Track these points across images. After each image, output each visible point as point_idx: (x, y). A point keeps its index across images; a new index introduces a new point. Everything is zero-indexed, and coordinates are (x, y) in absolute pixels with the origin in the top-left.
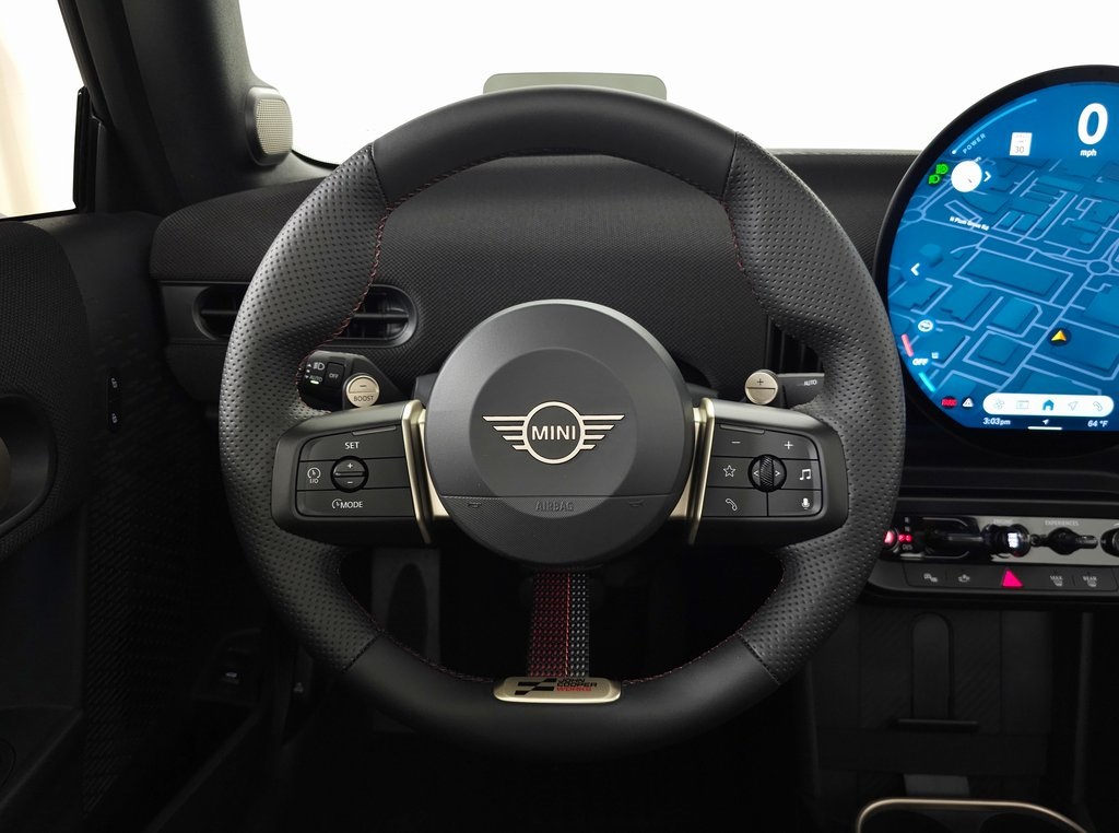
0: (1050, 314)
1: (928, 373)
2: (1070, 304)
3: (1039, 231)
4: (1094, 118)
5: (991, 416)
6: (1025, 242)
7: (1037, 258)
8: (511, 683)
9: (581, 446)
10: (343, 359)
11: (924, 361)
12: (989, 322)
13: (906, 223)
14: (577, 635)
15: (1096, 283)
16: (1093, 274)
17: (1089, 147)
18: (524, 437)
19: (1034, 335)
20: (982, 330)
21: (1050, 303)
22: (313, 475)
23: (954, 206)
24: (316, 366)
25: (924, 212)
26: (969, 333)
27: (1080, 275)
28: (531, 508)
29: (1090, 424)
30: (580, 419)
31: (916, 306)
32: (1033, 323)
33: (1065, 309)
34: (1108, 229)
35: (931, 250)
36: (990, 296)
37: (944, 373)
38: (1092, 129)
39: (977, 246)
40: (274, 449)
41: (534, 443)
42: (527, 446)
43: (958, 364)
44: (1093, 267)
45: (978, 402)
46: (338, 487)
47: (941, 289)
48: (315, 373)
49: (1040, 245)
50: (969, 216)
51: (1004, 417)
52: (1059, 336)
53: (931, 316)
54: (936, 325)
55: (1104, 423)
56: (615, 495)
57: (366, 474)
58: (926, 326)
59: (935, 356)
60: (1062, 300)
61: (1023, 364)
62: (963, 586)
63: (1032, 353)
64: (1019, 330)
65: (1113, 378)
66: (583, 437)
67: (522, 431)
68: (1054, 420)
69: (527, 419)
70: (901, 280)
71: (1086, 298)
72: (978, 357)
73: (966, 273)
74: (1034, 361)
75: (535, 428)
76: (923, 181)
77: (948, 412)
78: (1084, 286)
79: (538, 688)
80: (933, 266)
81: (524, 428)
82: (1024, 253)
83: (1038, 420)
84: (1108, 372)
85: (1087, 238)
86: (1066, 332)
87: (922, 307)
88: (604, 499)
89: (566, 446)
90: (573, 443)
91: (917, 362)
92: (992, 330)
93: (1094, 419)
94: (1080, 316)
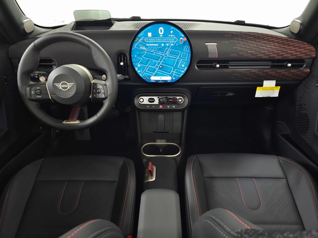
0: (159, 63)
1: (141, 74)
2: (162, 61)
3: (155, 49)
4: (161, 30)
5: (152, 80)
6: (153, 51)
7: (155, 54)
8: (65, 121)
9: (68, 88)
10: (41, 73)
11: (140, 71)
12: (149, 65)
13: (133, 48)
14: (77, 115)
15: (166, 58)
16: (165, 56)
17: (161, 35)
18: (60, 87)
19: (157, 67)
20: (148, 66)
21: (159, 61)
22: (33, 92)
23: (140, 45)
24: (36, 74)
25: (136, 46)
26: (146, 67)
27: (163, 57)
28: (62, 97)
29: (168, 81)
30: (68, 84)
31: (137, 62)
32: (156, 65)
33: (161, 62)
34: (166, 49)
35: (138, 53)
36: (149, 60)
37: (143, 73)
38: (161, 32)
39: (145, 52)
40: (26, 89)
41: (62, 88)
42: (61, 88)
43: (145, 72)
44: (165, 55)
45: (149, 78)
46: (37, 94)
47: (141, 59)
48: (36, 76)
49: (155, 51)
50: (143, 47)
51: (154, 80)
52: (161, 67)
53: (140, 64)
54: (141, 65)
55: (170, 81)
56: (74, 95)
57: (41, 92)
58: (139, 65)
59: (141, 70)
60: (161, 61)
61: (156, 72)
62: (153, 108)
63: (157, 70)
64: (154, 66)
65: (171, 74)
66: (69, 87)
67: (60, 86)
68: (162, 81)
69: (60, 84)
70: (134, 58)
71: (164, 60)
72: (148, 70)
73: (144, 57)
74: (157, 71)
75: (62, 85)
76: (135, 41)
77: (145, 80)
78: (164, 58)
79: (69, 121)
80: (139, 55)
81: (60, 85)
82: (153, 53)
83: (160, 81)
84: (170, 73)
85: (163, 50)
86: (162, 66)
87: (138, 62)
88: (72, 95)
89: (66, 88)
90: (67, 88)
91: (139, 71)
92: (150, 66)
93: (169, 80)
94: (164, 63)
